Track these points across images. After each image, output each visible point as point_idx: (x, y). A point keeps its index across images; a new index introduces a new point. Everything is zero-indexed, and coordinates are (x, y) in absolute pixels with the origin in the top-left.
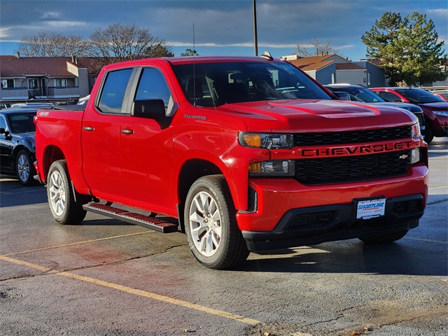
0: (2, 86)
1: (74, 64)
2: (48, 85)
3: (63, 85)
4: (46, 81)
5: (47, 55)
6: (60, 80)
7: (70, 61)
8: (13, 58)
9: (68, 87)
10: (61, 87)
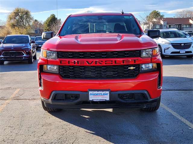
0: (167, 27)
1: (192, 20)
2: (182, 27)
3: (187, 27)
4: (182, 25)
5: (185, 17)
6: (186, 25)
7: (191, 19)
8: (172, 18)
9: (189, 27)
10: (187, 28)
